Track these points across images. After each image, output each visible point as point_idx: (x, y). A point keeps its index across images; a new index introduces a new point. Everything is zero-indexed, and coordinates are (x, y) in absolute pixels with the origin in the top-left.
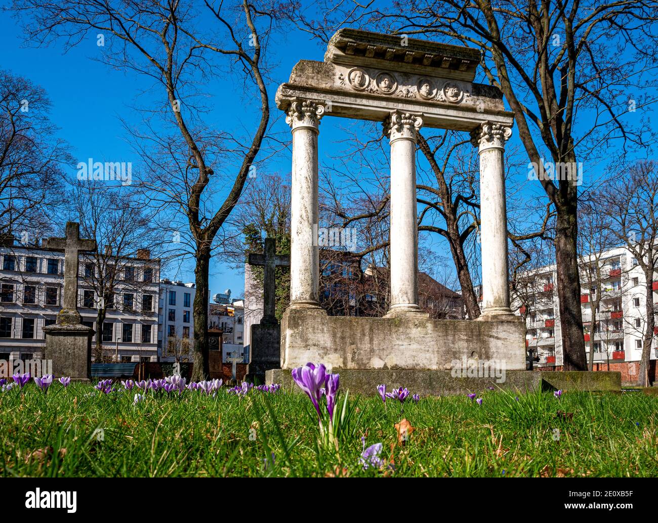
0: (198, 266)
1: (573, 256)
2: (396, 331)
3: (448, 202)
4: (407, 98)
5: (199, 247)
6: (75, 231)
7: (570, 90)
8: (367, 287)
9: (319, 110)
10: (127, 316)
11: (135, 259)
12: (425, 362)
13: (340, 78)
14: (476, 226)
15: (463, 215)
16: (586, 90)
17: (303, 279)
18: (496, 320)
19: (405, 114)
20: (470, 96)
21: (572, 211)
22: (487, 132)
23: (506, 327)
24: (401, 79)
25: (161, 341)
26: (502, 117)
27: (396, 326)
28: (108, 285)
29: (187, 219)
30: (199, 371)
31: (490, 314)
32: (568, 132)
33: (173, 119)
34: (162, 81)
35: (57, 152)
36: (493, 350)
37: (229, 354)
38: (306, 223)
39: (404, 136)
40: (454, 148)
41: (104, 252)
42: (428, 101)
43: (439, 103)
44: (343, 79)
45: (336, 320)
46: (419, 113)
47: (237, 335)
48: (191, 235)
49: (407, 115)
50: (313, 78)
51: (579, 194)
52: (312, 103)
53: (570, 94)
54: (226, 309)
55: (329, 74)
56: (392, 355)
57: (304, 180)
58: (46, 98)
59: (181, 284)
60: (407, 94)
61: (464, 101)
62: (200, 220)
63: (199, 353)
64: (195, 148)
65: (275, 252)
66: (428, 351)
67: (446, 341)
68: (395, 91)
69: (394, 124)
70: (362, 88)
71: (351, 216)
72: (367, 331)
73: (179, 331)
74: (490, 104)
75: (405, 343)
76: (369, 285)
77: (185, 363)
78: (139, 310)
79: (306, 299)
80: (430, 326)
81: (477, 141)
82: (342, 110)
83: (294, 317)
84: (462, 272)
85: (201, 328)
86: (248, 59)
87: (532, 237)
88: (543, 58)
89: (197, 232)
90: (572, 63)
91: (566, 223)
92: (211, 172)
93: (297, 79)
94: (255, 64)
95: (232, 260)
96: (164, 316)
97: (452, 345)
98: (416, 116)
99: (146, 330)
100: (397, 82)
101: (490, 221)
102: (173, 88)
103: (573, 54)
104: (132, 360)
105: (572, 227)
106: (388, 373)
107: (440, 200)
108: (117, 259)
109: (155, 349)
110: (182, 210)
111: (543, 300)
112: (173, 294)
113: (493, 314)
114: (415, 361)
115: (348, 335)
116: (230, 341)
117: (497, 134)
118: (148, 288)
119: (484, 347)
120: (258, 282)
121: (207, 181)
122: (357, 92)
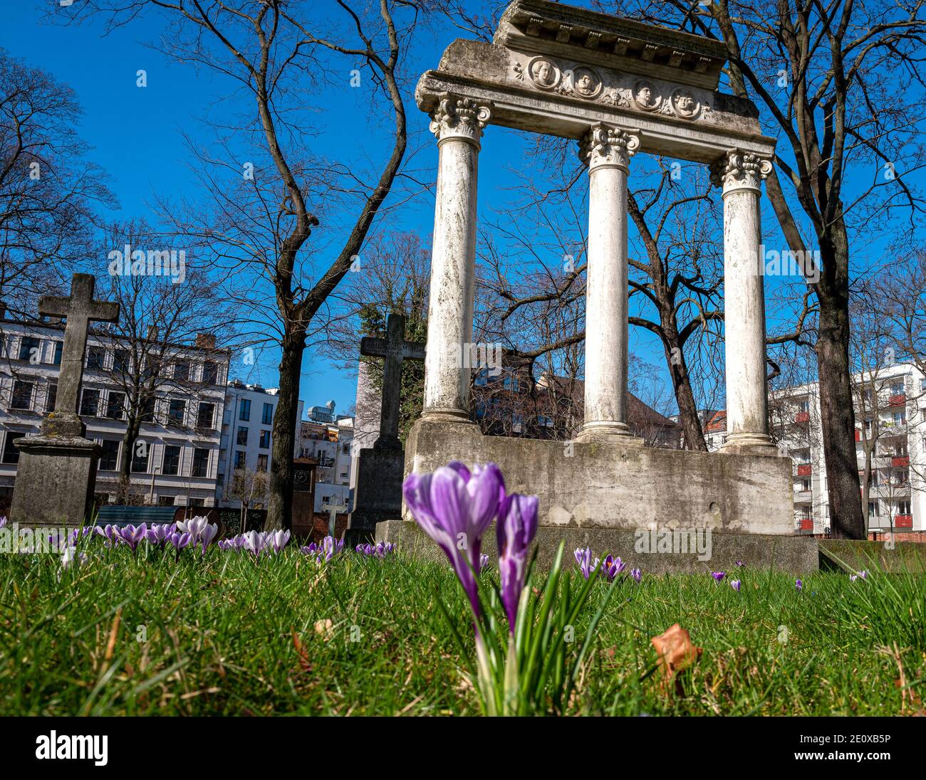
0: (284, 359)
1: (844, 369)
2: (592, 465)
3: (662, 284)
4: (616, 107)
5: (288, 331)
6: (86, 288)
7: (839, 135)
8: (539, 405)
9: (482, 115)
10: (173, 435)
11: (192, 348)
12: (636, 516)
13: (516, 70)
14: (703, 320)
15: (684, 305)
16: (858, 137)
17: (445, 373)
18: (748, 453)
19: (613, 130)
20: (711, 110)
21: (842, 304)
22: (736, 165)
23: (763, 465)
24: (608, 79)
25: (223, 475)
26: (758, 145)
27: (591, 456)
28: (147, 385)
29: (273, 288)
30: (276, 522)
31: (739, 444)
32: (836, 192)
33: (264, 141)
34: (250, 85)
35: (84, 182)
36: (744, 501)
37: (326, 499)
38: (455, 286)
39: (612, 162)
40: (672, 208)
41: (145, 336)
42: (648, 113)
43: (664, 116)
44: (521, 72)
45: (495, 443)
46: (634, 130)
47: (340, 470)
48: (279, 311)
49: (617, 131)
50: (474, 67)
51: (850, 283)
52: (471, 103)
53: (838, 139)
54: (327, 431)
55: (499, 63)
56: (585, 504)
57: (453, 220)
58: (74, 101)
59: (260, 390)
60: (618, 101)
61: (702, 117)
62: (292, 290)
63: (277, 495)
64: (292, 184)
65: (403, 336)
66: (641, 499)
67: (670, 484)
68: (599, 94)
69: (597, 143)
70: (550, 87)
71: (521, 297)
72: (545, 463)
73: (252, 461)
74: (741, 125)
75: (606, 485)
76: (544, 402)
77: (257, 511)
78: (192, 426)
79: (448, 406)
80: (645, 458)
81: (720, 179)
82: (517, 117)
83: (427, 435)
84: (681, 387)
85: (282, 456)
86: (380, 63)
87: (782, 341)
88: (800, 88)
89: (287, 308)
90: (841, 97)
91: (832, 322)
92: (315, 222)
93: (451, 66)
94: (390, 71)
95: (340, 355)
96: (230, 437)
97: (679, 491)
98: (630, 133)
99: (201, 456)
100: (602, 82)
101: (738, 298)
102: (266, 97)
103: (842, 86)
104: (176, 503)
105: (841, 327)
106: (577, 532)
107: (650, 281)
108: (165, 346)
109: (213, 486)
110: (267, 274)
111: (795, 435)
112: (246, 404)
113: (744, 443)
114: (621, 515)
115: (514, 467)
116: (329, 479)
117: (749, 169)
118: (207, 393)
119: (729, 497)
120: (377, 391)
121: (307, 233)
122: (541, 92)
